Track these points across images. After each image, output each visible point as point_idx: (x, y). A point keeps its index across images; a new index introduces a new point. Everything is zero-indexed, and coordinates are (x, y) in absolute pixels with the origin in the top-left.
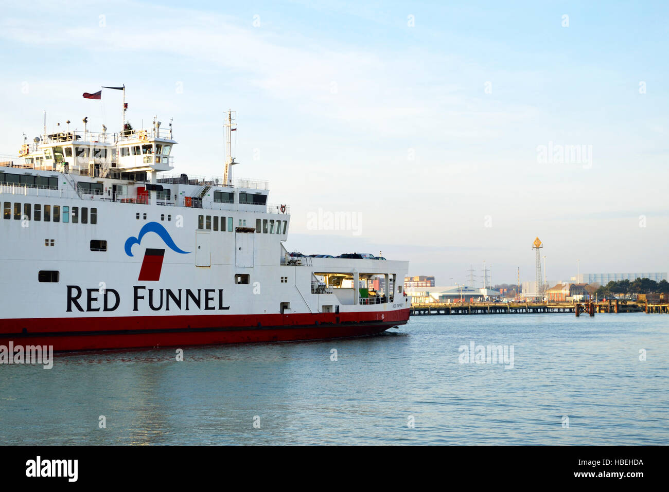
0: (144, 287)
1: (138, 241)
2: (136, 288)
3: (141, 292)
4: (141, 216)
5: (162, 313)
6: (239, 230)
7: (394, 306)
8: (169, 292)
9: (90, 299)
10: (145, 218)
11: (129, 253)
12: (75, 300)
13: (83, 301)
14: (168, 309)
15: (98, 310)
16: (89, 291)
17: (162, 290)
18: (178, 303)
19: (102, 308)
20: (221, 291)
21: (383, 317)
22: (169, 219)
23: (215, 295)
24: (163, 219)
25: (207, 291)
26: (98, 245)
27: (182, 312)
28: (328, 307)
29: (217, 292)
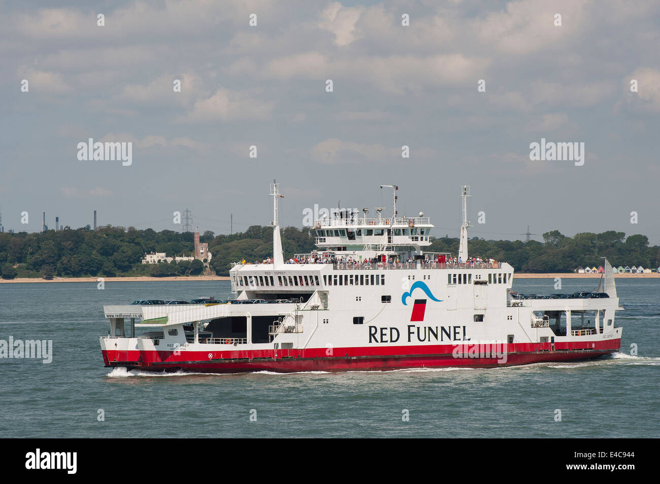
0: (414, 326)
1: (410, 295)
2: (409, 327)
3: (412, 329)
4: (412, 278)
5: (426, 343)
6: (477, 283)
7: (604, 337)
8: (430, 329)
9: (382, 335)
10: (414, 278)
11: (404, 302)
12: (373, 335)
13: (378, 336)
14: (429, 341)
15: (387, 341)
16: (382, 329)
17: (425, 328)
18: (436, 336)
19: (389, 341)
20: (464, 327)
21: (593, 346)
22: (429, 278)
23: (460, 330)
24: (425, 278)
25: (455, 328)
26: (386, 299)
27: (439, 343)
28: (545, 338)
29: (462, 328)
